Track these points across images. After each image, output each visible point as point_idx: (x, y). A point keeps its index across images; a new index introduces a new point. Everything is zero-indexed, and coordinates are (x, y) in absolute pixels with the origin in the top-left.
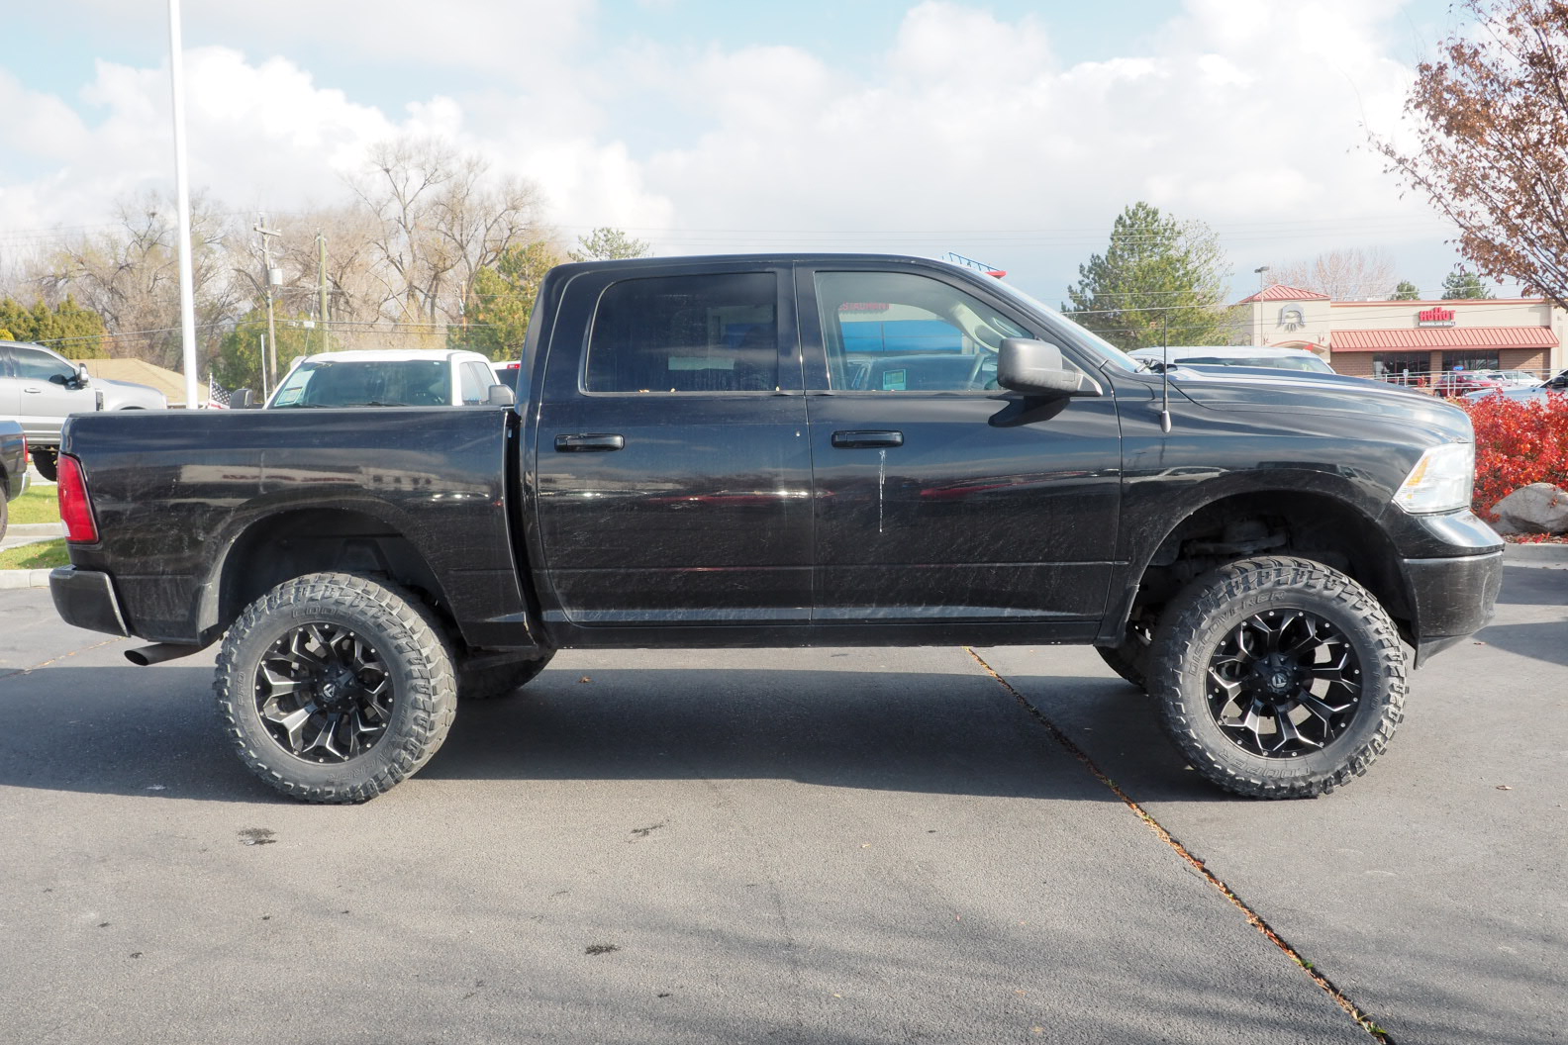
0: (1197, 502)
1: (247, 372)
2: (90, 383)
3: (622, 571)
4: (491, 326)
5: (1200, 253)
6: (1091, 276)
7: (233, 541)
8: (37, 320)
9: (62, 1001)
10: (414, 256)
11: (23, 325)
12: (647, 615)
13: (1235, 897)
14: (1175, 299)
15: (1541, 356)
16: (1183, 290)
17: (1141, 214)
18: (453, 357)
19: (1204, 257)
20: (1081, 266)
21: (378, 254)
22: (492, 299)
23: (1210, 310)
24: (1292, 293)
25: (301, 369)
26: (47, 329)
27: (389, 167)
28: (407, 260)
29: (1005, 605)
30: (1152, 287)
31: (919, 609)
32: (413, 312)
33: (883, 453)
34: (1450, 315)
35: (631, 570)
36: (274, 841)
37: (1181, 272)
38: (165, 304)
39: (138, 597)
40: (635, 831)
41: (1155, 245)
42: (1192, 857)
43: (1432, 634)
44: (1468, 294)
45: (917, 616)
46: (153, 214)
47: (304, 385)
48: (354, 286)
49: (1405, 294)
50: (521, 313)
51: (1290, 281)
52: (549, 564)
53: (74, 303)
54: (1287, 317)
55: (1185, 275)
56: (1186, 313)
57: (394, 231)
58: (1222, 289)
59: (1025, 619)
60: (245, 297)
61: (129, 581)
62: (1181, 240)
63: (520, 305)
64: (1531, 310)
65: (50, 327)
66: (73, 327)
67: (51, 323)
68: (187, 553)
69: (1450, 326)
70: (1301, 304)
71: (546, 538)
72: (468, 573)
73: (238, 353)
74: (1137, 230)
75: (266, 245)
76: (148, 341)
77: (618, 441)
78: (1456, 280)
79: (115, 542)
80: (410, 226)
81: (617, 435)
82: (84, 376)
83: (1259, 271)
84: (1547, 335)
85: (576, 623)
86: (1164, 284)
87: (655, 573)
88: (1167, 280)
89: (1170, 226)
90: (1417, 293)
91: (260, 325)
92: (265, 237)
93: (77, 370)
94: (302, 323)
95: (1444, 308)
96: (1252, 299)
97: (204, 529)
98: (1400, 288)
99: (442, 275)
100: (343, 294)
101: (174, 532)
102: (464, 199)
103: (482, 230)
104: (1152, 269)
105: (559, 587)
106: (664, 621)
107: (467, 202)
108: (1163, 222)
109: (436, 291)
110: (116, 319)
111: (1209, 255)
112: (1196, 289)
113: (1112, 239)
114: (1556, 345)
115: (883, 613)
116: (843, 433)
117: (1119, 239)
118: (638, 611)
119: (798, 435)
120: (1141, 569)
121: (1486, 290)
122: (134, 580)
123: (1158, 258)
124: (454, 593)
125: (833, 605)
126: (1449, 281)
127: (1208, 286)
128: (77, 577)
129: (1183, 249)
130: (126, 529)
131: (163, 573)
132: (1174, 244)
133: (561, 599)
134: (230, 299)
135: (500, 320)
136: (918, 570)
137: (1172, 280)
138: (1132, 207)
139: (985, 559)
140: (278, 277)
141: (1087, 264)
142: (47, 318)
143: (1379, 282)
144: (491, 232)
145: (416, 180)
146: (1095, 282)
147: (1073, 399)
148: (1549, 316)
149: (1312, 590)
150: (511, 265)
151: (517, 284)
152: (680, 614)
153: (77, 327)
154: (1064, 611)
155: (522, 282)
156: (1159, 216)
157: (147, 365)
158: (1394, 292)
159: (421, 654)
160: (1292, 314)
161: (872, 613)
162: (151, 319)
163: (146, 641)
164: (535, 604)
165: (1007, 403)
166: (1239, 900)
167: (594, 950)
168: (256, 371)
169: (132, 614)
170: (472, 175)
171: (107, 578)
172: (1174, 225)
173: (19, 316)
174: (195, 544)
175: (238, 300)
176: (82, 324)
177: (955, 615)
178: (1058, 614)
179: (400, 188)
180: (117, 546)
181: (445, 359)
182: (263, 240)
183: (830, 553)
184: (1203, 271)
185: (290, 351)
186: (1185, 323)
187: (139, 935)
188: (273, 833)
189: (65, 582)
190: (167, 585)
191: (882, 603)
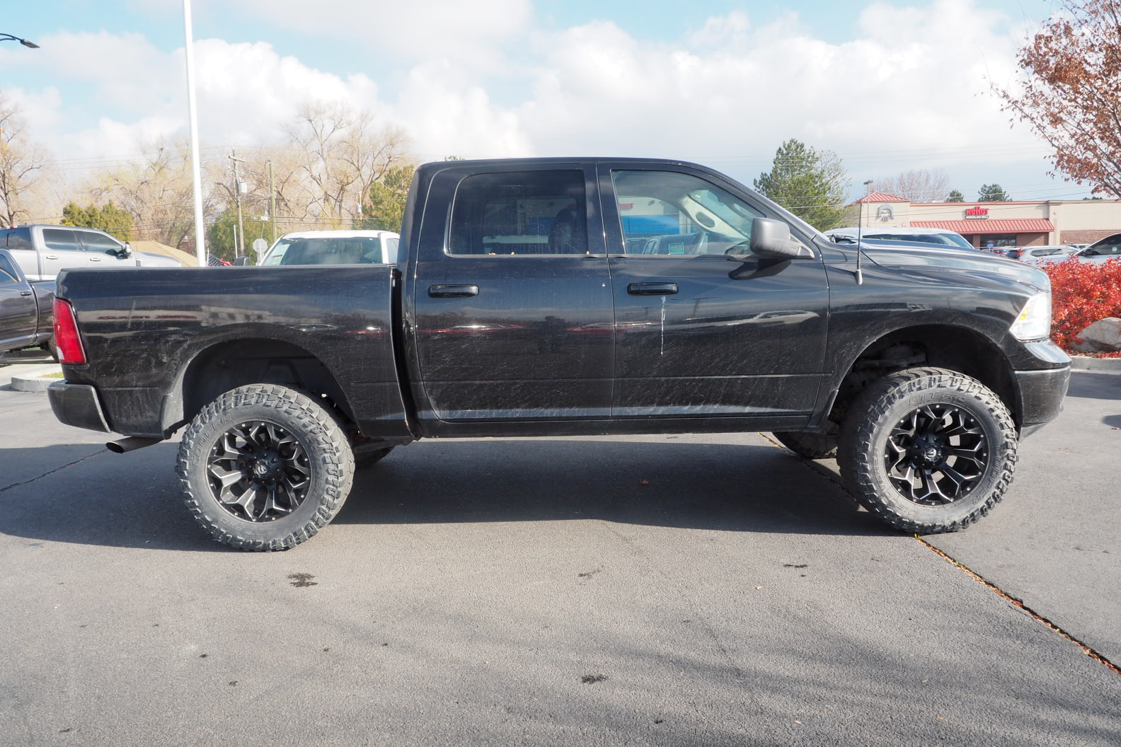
0: (880, 333)
1: (224, 249)
2: (132, 255)
3: (477, 382)
4: (381, 219)
5: (830, 172)
6: (761, 186)
7: (189, 362)
8: (91, 216)
9: (184, 726)
10: (328, 175)
11: (82, 220)
12: (494, 413)
13: (1062, 632)
14: (815, 201)
15: (1042, 237)
16: (820, 196)
17: (793, 147)
18: (382, 235)
19: (833, 175)
20: (755, 180)
21: (305, 174)
22: (381, 202)
23: (838, 207)
24: (886, 196)
25: (281, 243)
26: (97, 222)
27: (311, 118)
28: (324, 178)
29: (746, 404)
30: (800, 194)
31: (687, 408)
32: (328, 211)
33: (664, 298)
34: (985, 212)
35: (484, 382)
36: (316, 584)
37: (819, 184)
38: (170, 206)
39: (117, 403)
40: (581, 575)
41: (802, 167)
42: (1009, 597)
43: (1031, 422)
44: (995, 199)
45: (685, 413)
46: (162, 149)
47: (283, 254)
48: (290, 194)
49: (955, 198)
50: (399, 211)
51: (882, 190)
52: (424, 378)
53: (114, 205)
54: (882, 213)
55: (821, 186)
56: (822, 210)
57: (315, 159)
58: (844, 195)
59: (759, 414)
60: (222, 201)
61: (110, 392)
62: (818, 164)
63: (399, 206)
64: (1037, 208)
65: (98, 221)
66: (113, 221)
67: (99, 218)
68: (154, 371)
69: (985, 219)
70: (891, 204)
71: (422, 360)
72: (364, 385)
73: (218, 237)
74: (790, 157)
75: (236, 167)
76: (160, 230)
77: (474, 289)
78: (987, 189)
79: (99, 364)
80: (325, 156)
81: (473, 285)
82: (128, 250)
83: (867, 183)
84: (1047, 224)
85: (444, 420)
86: (808, 192)
87: (500, 384)
88: (809, 189)
89: (811, 154)
90: (962, 198)
91: (233, 219)
92: (236, 162)
93: (124, 246)
94: (259, 218)
95: (982, 207)
96: (859, 202)
97: (167, 353)
98: (952, 194)
99: (347, 188)
100: (283, 199)
101: (145, 355)
102: (359, 139)
103: (371, 158)
104: (800, 182)
105: (431, 393)
106: (506, 418)
107: (361, 141)
108: (807, 152)
109: (342, 197)
110: (139, 215)
111: (837, 173)
112: (828, 195)
113: (775, 163)
114: (1053, 230)
115: (661, 410)
116: (636, 285)
117: (779, 163)
118: (487, 411)
119: (604, 285)
120: (840, 379)
121: (1006, 196)
122: (114, 392)
123: (804, 175)
124: (354, 398)
125: (626, 406)
126: (983, 190)
127: (836, 193)
128: (70, 389)
129: (820, 169)
130: (107, 354)
131: (136, 386)
132: (814, 166)
133: (432, 402)
134: (211, 203)
135: (386, 215)
136: (687, 380)
137: (813, 189)
138: (787, 142)
139: (734, 373)
140: (244, 188)
141: (759, 179)
142: (96, 214)
143: (939, 191)
144: (377, 159)
145: (329, 127)
146: (764, 190)
147: (793, 261)
148: (1048, 212)
149: (962, 392)
150: (391, 181)
151: (396, 192)
152: (518, 412)
153: (116, 221)
154: (786, 408)
155: (399, 191)
156: (805, 148)
157: (161, 245)
158: (948, 197)
159: (332, 446)
160: (885, 211)
161: (654, 410)
162: (161, 216)
163: (122, 435)
164: (413, 406)
165: (743, 264)
166: (1067, 634)
167: (588, 679)
168: (230, 248)
169: (113, 416)
170: (364, 123)
171: (93, 389)
172: (814, 153)
173: (79, 214)
174: (160, 364)
175: (217, 203)
176: (119, 219)
177: (711, 412)
178: (782, 410)
179: (319, 132)
180: (100, 366)
181: (376, 237)
182: (235, 164)
183: (626, 369)
184: (832, 183)
185: (251, 236)
186: (821, 216)
187: (232, 664)
188: (313, 577)
189: (60, 393)
190: (139, 395)
191: (660, 404)
